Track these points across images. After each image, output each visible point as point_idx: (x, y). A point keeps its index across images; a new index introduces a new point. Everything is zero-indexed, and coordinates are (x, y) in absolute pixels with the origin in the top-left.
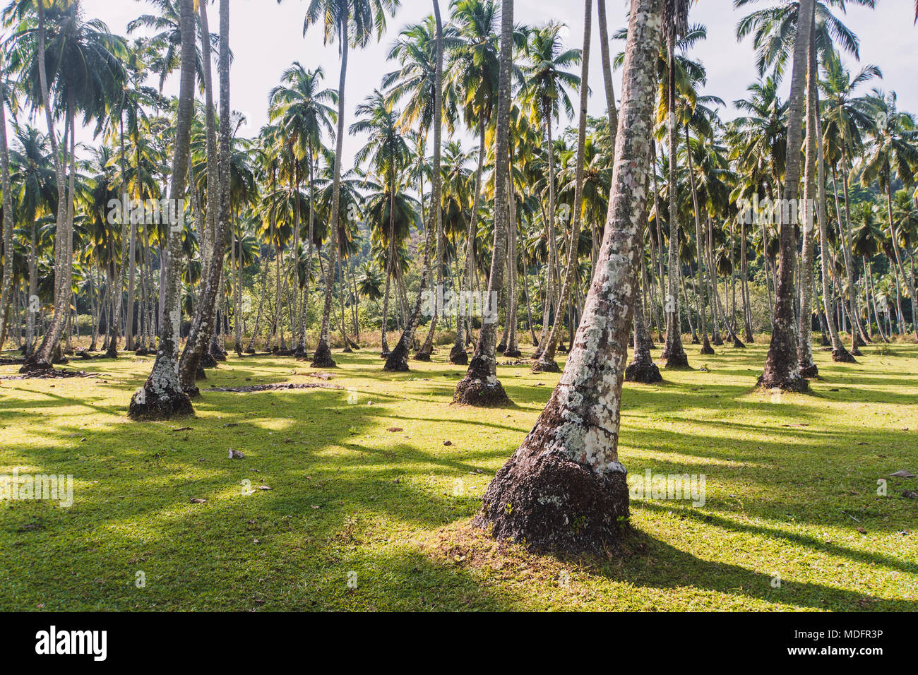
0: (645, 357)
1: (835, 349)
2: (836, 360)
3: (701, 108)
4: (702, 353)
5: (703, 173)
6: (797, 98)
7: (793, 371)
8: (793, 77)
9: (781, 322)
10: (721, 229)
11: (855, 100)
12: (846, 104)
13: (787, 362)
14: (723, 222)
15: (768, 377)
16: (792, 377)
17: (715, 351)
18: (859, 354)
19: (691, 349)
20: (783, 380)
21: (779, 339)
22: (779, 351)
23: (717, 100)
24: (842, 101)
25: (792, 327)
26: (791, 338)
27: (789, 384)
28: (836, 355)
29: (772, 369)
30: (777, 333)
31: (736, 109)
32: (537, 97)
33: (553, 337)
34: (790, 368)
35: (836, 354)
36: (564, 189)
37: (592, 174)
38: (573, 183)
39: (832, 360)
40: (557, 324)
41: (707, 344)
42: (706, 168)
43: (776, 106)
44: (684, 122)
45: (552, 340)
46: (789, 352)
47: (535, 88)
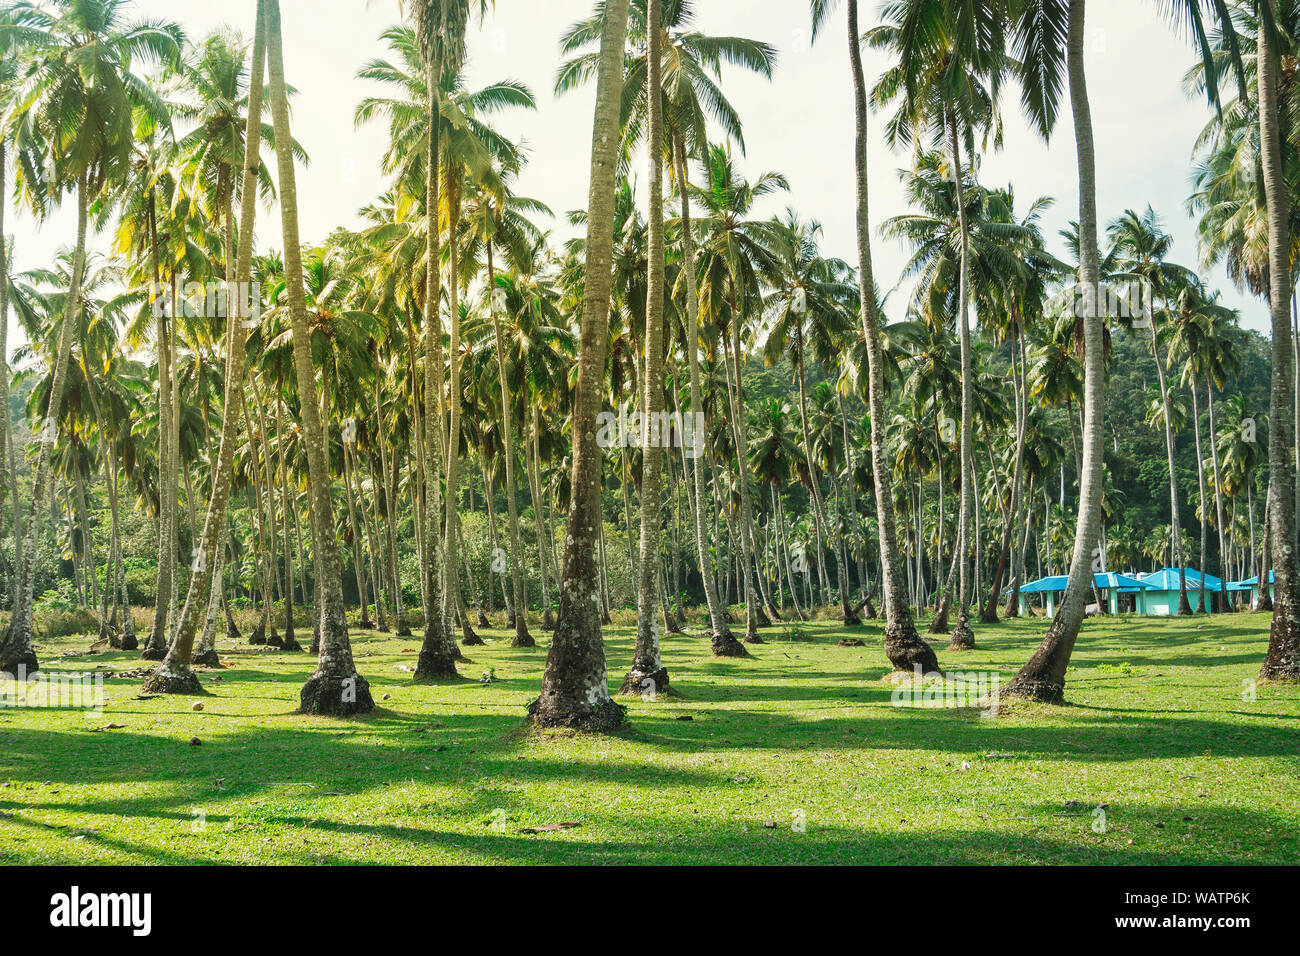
0: (339, 663)
1: (716, 634)
2: (719, 654)
3: (513, 216)
4: (514, 645)
5: (521, 332)
6: (604, 139)
7: (594, 689)
8: (599, 99)
9: (574, 588)
10: (560, 433)
11: (750, 225)
12: (736, 230)
13: (583, 671)
14: (563, 421)
15: (549, 702)
16: (592, 700)
17: (537, 640)
18: (756, 640)
19: (500, 638)
20: (575, 709)
21: (569, 621)
22: (569, 647)
23: (539, 206)
24: (730, 225)
25: (593, 598)
26: (591, 620)
27: (585, 717)
28: (717, 645)
29: (555, 685)
30: (566, 610)
31: (570, 224)
32: (207, 164)
33: (185, 623)
34: (588, 683)
35: (718, 642)
36: (273, 346)
37: (323, 320)
38: (288, 335)
39: (712, 653)
40: (194, 596)
41: (523, 631)
42: (526, 323)
43: (635, 223)
44: (485, 238)
45: (183, 628)
46: (588, 648)
47: (205, 147)
